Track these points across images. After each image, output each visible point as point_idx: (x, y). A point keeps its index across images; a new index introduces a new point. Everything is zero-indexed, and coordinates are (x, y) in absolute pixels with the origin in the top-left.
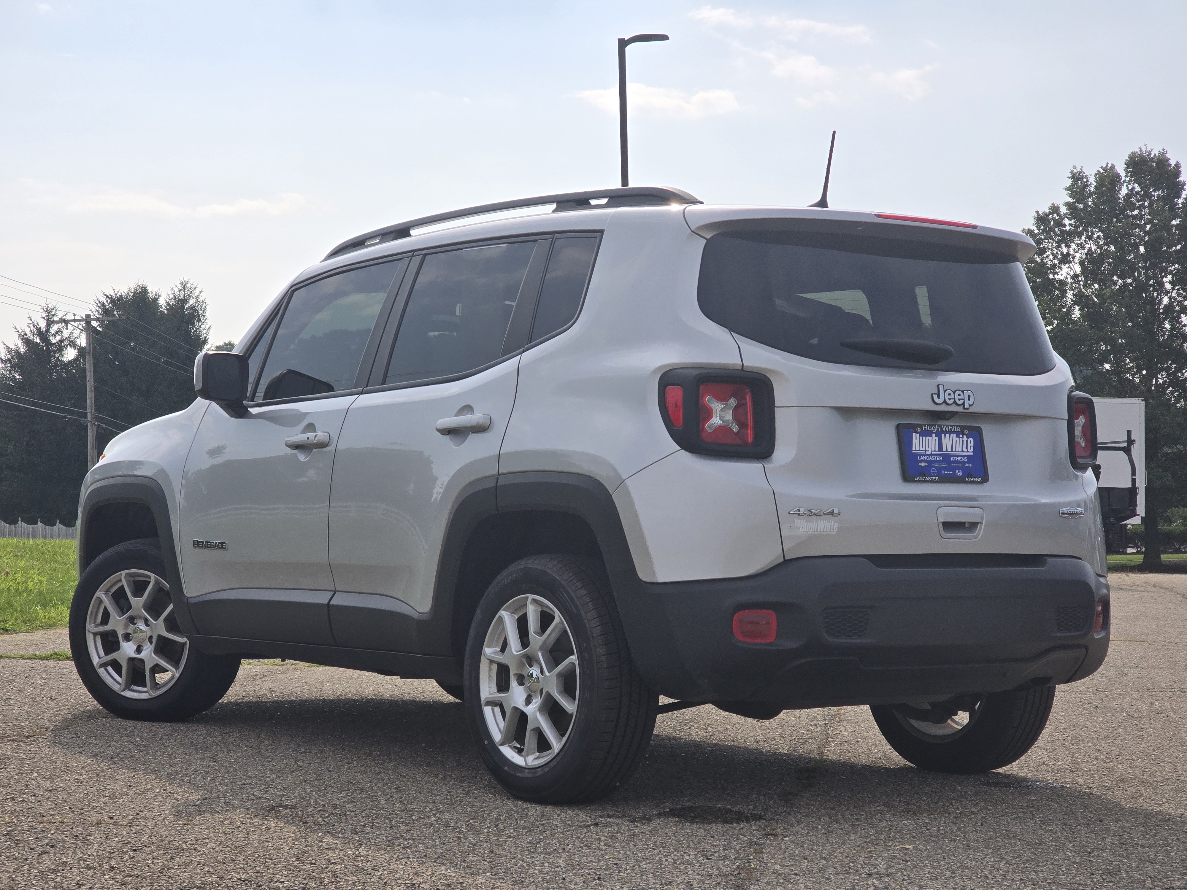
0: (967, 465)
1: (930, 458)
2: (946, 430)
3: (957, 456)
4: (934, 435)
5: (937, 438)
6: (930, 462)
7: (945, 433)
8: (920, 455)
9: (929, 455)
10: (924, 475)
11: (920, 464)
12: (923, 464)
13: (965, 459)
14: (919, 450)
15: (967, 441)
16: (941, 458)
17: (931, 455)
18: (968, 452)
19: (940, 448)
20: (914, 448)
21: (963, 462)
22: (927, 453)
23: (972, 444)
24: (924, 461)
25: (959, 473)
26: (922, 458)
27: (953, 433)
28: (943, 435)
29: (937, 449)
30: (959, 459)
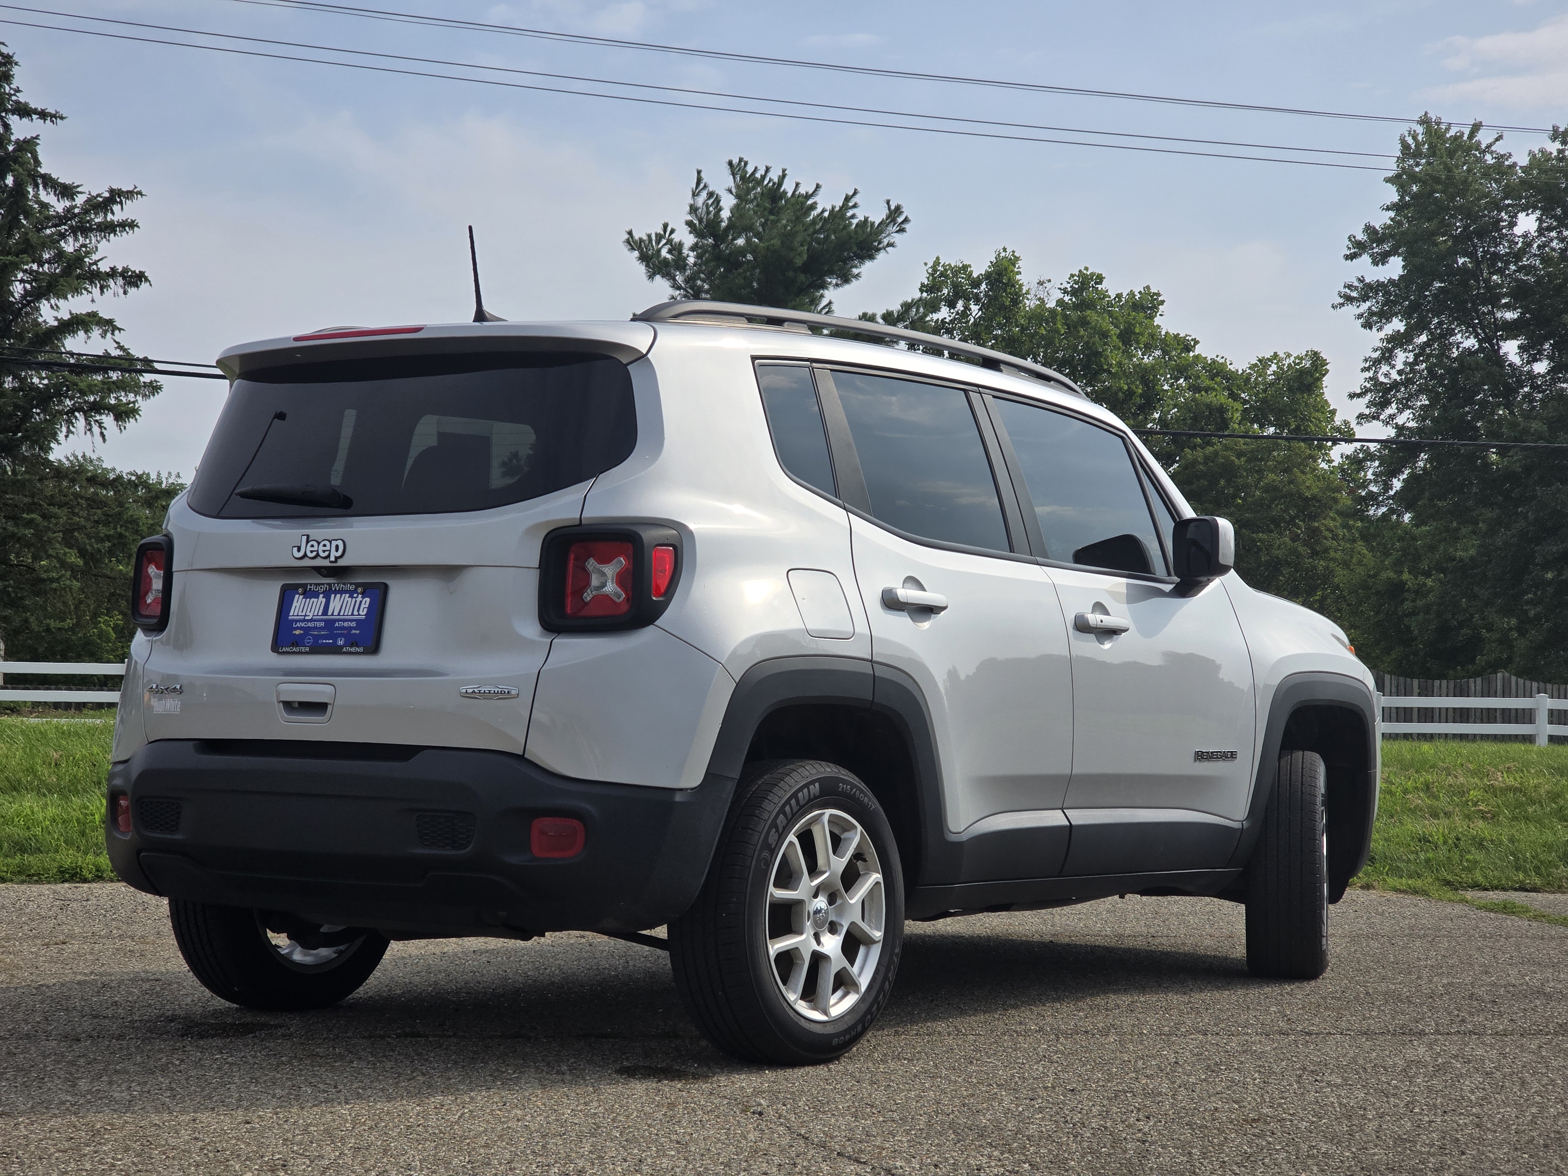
0: (353, 631)
1: (309, 624)
2: (336, 589)
3: (344, 621)
4: (321, 596)
5: (324, 600)
6: (306, 630)
7: (336, 592)
8: (296, 621)
9: (308, 621)
10: (297, 645)
11: (294, 632)
12: (297, 632)
13: (353, 624)
14: (298, 615)
15: (361, 602)
16: (322, 624)
17: (311, 620)
18: (359, 615)
19: (325, 612)
20: (291, 614)
21: (351, 628)
22: (307, 618)
23: (367, 605)
24: (298, 628)
25: (340, 642)
26: (298, 625)
27: (346, 592)
28: (333, 596)
29: (320, 614)
30: (346, 624)
